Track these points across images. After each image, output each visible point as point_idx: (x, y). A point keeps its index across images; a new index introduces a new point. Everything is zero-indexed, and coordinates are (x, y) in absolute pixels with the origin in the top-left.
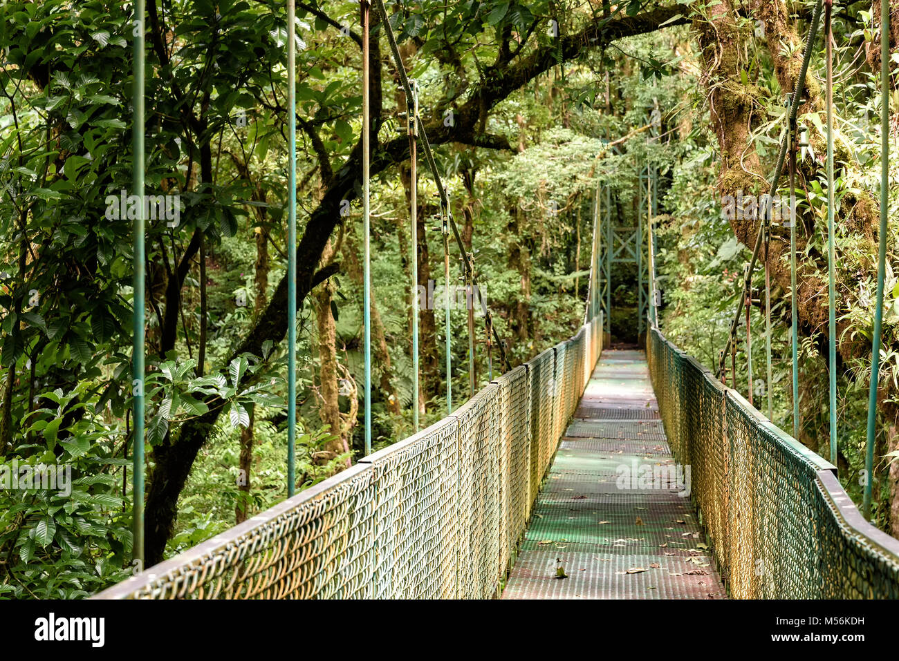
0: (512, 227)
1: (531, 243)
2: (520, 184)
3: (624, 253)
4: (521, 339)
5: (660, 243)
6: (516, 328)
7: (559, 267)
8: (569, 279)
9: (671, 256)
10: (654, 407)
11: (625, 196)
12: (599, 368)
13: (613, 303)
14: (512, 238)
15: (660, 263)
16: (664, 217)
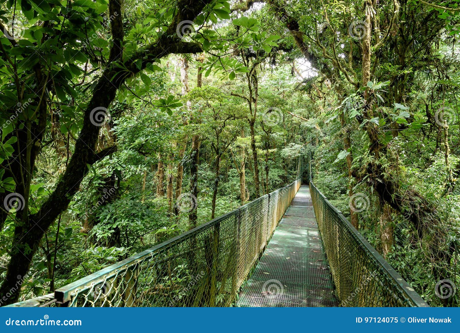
0: (284, 162)
1: (287, 165)
2: (284, 155)
3: (305, 168)
4: (285, 183)
5: (312, 166)
6: (284, 181)
7: (293, 170)
8: (295, 172)
9: (314, 168)
10: (311, 201)
11: (306, 157)
12: (300, 189)
13: (303, 176)
14: (283, 164)
15: (312, 169)
16: (313, 160)
